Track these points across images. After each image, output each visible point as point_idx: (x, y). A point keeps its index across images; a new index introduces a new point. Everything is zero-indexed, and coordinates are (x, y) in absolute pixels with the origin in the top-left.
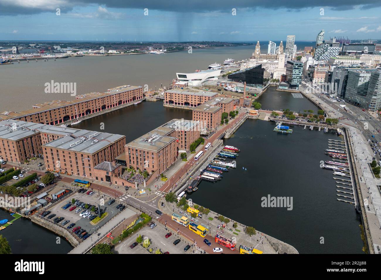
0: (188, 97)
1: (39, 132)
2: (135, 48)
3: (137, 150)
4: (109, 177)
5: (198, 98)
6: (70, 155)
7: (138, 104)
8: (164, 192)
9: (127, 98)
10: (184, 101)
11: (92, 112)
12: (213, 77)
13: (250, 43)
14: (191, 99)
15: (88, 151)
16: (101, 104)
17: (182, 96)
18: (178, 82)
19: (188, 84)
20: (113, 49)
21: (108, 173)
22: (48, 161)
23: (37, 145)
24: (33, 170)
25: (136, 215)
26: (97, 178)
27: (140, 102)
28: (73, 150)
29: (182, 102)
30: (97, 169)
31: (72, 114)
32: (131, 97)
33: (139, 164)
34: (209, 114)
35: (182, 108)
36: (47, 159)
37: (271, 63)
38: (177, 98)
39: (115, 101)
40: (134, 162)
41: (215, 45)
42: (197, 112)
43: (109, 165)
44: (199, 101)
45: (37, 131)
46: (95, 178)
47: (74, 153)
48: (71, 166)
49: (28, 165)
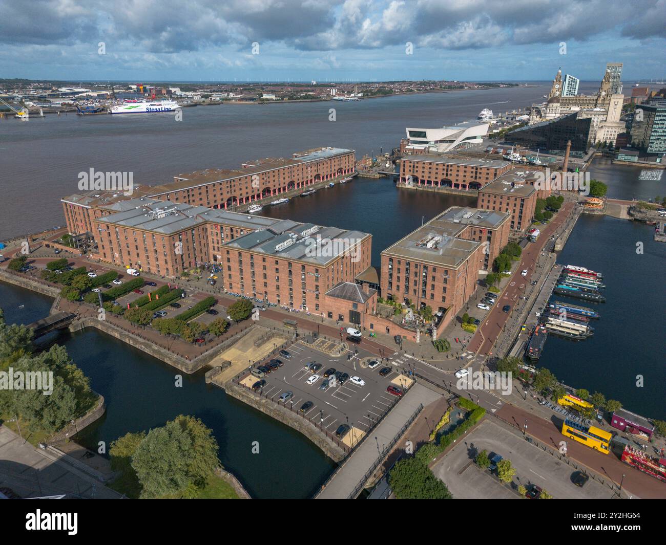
0: (450, 168)
1: (204, 221)
2: (305, 91)
3: (408, 264)
4: (358, 314)
5: (472, 170)
6: (277, 266)
7: (347, 182)
8: (480, 353)
9: (329, 169)
10: (440, 178)
11: (272, 192)
12: (475, 138)
13: (514, 83)
14: (457, 173)
15: (315, 260)
16: (287, 178)
17: (437, 167)
18: (410, 144)
19: (430, 150)
20: (268, 92)
21: (355, 306)
22: (230, 275)
23: (200, 245)
24: (201, 291)
25: (442, 399)
26: (330, 315)
27: (349, 179)
28: (285, 256)
29: (436, 178)
30: (332, 296)
31: (241, 195)
32: (335, 170)
33: (411, 292)
34: (516, 200)
35: (436, 191)
36: (229, 272)
37: (588, 112)
38: (427, 171)
39: (310, 174)
40: (398, 286)
41: (447, 87)
42: (489, 196)
43: (356, 289)
44: (474, 177)
45: (200, 219)
46: (325, 315)
47: (286, 263)
48: (278, 288)
49: (189, 283)
